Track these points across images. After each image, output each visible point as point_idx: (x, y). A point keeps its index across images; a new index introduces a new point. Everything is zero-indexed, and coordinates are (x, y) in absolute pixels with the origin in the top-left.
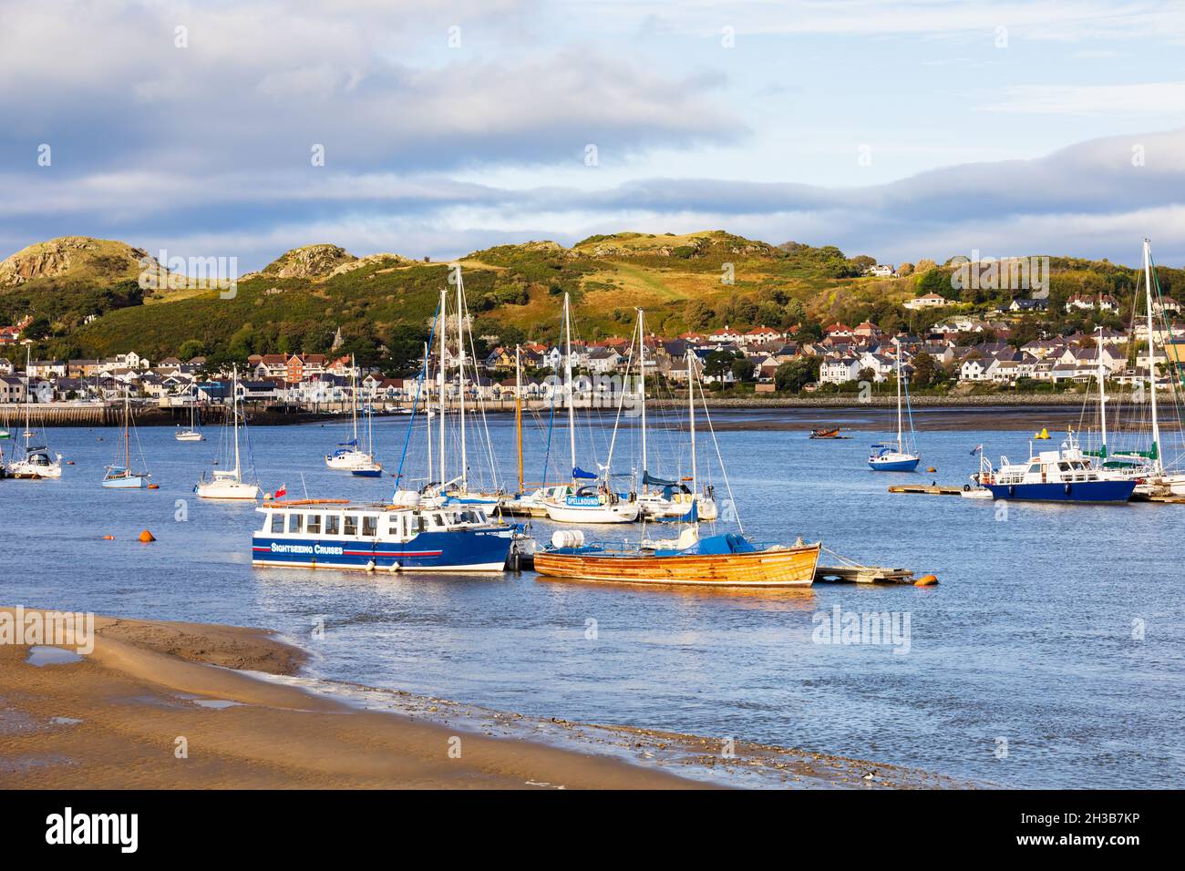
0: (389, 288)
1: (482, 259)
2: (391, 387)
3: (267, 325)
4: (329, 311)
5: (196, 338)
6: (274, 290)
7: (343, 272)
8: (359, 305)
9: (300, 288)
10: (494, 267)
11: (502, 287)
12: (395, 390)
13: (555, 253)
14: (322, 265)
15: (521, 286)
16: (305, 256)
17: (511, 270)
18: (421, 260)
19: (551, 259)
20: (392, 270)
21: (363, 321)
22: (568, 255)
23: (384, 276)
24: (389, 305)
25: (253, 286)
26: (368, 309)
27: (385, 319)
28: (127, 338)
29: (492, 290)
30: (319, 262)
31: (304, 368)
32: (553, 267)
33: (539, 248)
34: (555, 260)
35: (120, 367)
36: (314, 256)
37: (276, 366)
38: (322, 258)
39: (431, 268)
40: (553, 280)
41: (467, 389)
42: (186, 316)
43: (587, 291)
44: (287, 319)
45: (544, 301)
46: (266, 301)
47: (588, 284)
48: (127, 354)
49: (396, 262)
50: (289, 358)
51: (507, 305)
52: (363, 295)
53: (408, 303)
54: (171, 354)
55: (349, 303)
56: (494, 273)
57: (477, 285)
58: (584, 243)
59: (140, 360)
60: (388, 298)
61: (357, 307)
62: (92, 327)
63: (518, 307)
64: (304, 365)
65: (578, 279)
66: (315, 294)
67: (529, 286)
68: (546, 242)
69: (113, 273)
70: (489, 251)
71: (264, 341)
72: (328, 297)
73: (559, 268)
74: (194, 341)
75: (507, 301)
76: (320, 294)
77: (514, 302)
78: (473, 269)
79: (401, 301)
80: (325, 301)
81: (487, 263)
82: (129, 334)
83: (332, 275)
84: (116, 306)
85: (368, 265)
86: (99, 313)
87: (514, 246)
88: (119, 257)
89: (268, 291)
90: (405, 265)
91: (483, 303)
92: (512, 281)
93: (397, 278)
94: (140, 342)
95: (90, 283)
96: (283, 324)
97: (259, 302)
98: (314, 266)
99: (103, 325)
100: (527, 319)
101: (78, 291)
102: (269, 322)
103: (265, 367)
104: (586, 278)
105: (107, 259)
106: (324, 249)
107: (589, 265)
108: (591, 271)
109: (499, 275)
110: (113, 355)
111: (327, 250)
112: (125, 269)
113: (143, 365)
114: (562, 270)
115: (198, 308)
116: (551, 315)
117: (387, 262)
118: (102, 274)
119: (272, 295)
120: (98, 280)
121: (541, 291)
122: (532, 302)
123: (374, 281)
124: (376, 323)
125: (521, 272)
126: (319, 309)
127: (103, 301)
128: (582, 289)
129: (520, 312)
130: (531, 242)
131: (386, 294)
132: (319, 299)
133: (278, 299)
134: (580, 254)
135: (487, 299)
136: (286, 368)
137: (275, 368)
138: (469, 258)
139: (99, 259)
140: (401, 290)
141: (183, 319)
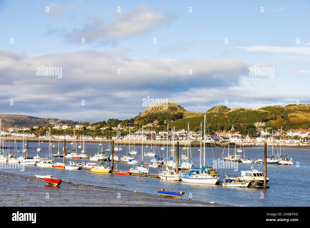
0: (243, 116)
1: (264, 109)
2: (253, 139)
3: (215, 124)
4: (229, 121)
5: (198, 126)
6: (215, 116)
7: (231, 112)
8: (236, 120)
9: (222, 115)
10: (267, 111)
11: (270, 116)
12: (254, 140)
13: (281, 108)
14: (222, 110)
15: (274, 116)
16: (218, 108)
17: (271, 112)
18: (249, 109)
19: (281, 110)
20: (243, 111)
21: (237, 123)
22: (285, 109)
23: (241, 113)
24: (243, 120)
25: (210, 114)
26: (238, 120)
27: (242, 123)
28: (181, 126)
29: (267, 117)
30: (221, 109)
31: (226, 134)
32: (281, 112)
33: (277, 107)
34: (282, 110)
35: (181, 133)
36: (220, 108)
37: (219, 133)
38: (222, 108)
39: (252, 111)
40: (282, 115)
41: (273, 140)
42: (195, 121)
43: (290, 118)
44: (219, 122)
45: (280, 119)
46: (214, 118)
47: (290, 116)
48: (182, 130)
49: (243, 110)
50: (222, 132)
51: (271, 120)
52: (236, 117)
53: (247, 119)
54: (192, 130)
55: (233, 119)
56: (267, 113)
57: (264, 116)
58: (287, 106)
59: (185, 131)
60: (243, 118)
61: (235, 120)
62: (173, 123)
63: (274, 121)
64: (226, 133)
65: (288, 115)
66: (225, 117)
67: (276, 116)
68: (279, 106)
69: (174, 111)
70: (265, 107)
71: (214, 127)
72: (228, 117)
73: (283, 112)
74: (197, 127)
75: (271, 119)
76: (226, 117)
77: (273, 120)
78: (262, 112)
79: (246, 119)
80: (228, 118)
81: (265, 110)
82: (182, 125)
83: (228, 112)
84: (178, 118)
85: (237, 110)
86: (174, 120)
87: (271, 106)
88: (175, 107)
89: (214, 116)
90: (246, 110)
91: (266, 120)
92: (272, 115)
93: (244, 113)
94: (185, 127)
95: (169, 113)
96: (218, 123)
97: (212, 118)
98: (220, 110)
99: (176, 123)
100: (276, 124)
101: (166, 115)
102: (215, 123)
103: (217, 133)
104: (290, 114)
105: (173, 108)
106: (222, 106)
107: (290, 111)
108: (291, 113)
109: (269, 113)
110: (179, 130)
111: (223, 107)
112: (176, 110)
113: (186, 132)
114: (284, 112)
115: (198, 119)
116: (282, 123)
117: (242, 109)
118: (171, 111)
119: (215, 117)
120: (171, 112)
121: (279, 117)
122: (277, 120)
123: (239, 114)
124: (240, 124)
125: (274, 113)
126: (226, 120)
127: (175, 117)
128: (289, 117)
129: (274, 122)
130: (275, 106)
131: (242, 117)
132: (226, 118)
133: (217, 118)
134: (288, 109)
135: (267, 119)
136: (222, 134)
137: (219, 134)
138: (260, 109)
139: (171, 108)
140: (245, 116)
141: (194, 122)
